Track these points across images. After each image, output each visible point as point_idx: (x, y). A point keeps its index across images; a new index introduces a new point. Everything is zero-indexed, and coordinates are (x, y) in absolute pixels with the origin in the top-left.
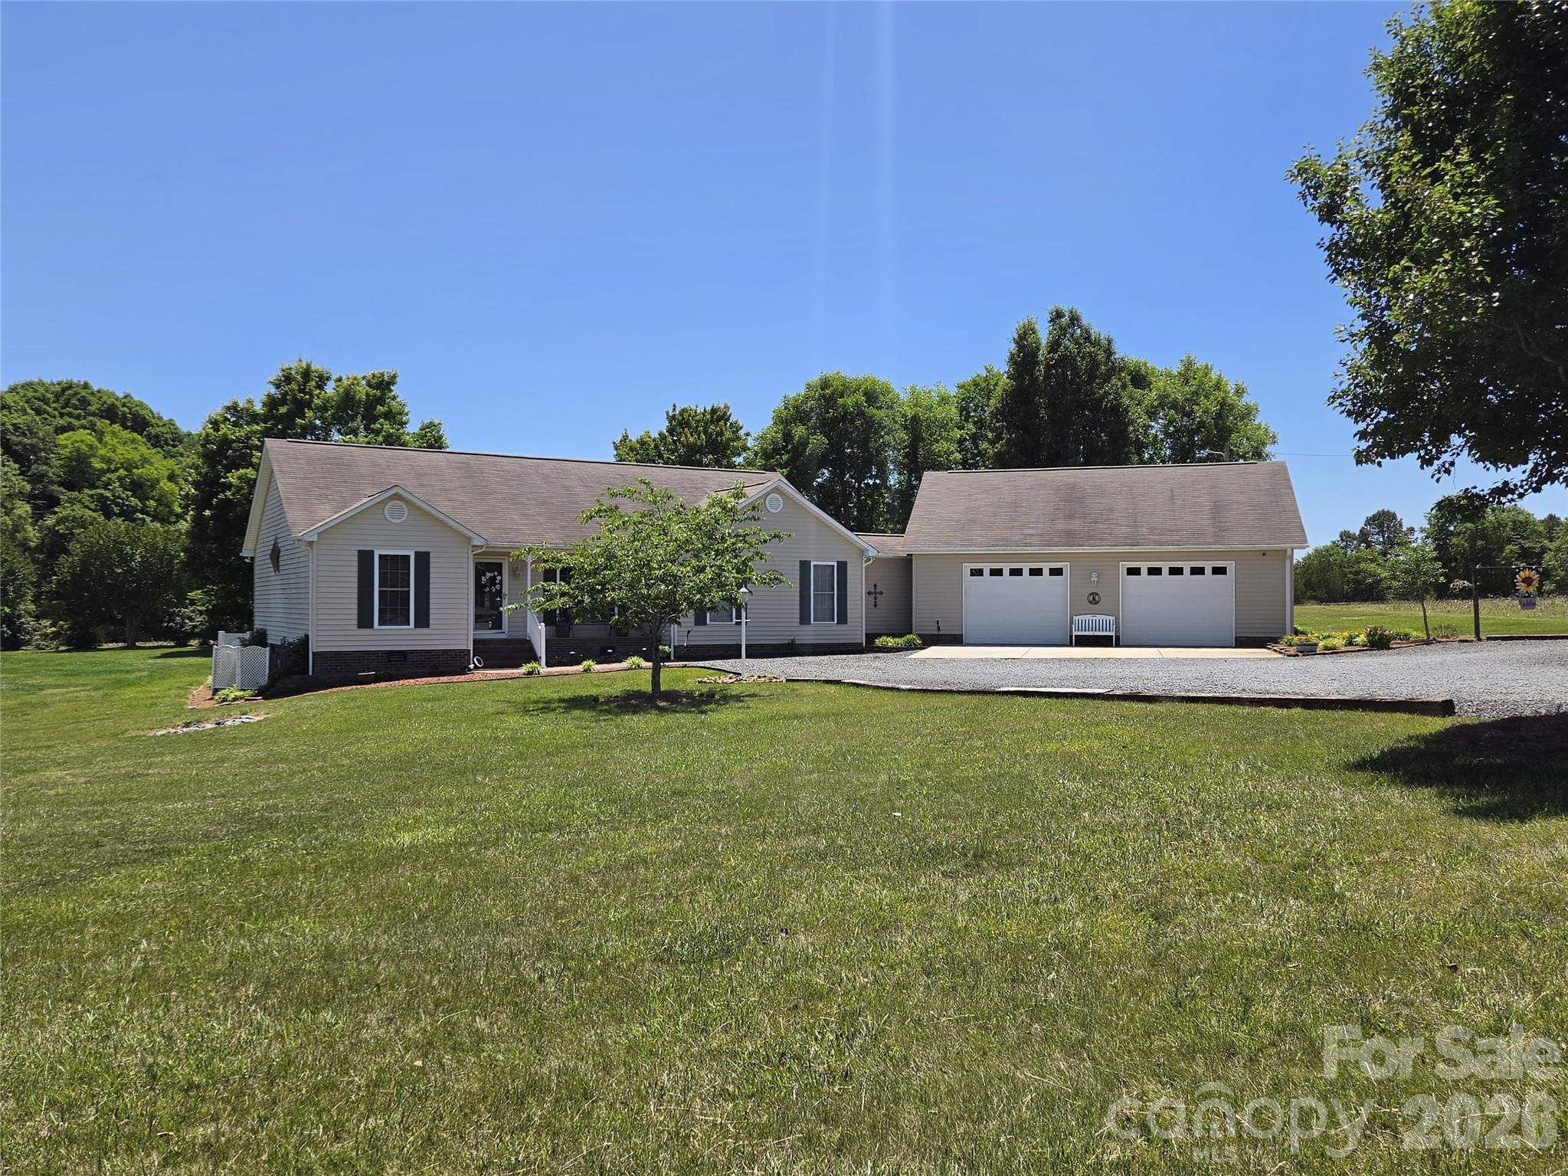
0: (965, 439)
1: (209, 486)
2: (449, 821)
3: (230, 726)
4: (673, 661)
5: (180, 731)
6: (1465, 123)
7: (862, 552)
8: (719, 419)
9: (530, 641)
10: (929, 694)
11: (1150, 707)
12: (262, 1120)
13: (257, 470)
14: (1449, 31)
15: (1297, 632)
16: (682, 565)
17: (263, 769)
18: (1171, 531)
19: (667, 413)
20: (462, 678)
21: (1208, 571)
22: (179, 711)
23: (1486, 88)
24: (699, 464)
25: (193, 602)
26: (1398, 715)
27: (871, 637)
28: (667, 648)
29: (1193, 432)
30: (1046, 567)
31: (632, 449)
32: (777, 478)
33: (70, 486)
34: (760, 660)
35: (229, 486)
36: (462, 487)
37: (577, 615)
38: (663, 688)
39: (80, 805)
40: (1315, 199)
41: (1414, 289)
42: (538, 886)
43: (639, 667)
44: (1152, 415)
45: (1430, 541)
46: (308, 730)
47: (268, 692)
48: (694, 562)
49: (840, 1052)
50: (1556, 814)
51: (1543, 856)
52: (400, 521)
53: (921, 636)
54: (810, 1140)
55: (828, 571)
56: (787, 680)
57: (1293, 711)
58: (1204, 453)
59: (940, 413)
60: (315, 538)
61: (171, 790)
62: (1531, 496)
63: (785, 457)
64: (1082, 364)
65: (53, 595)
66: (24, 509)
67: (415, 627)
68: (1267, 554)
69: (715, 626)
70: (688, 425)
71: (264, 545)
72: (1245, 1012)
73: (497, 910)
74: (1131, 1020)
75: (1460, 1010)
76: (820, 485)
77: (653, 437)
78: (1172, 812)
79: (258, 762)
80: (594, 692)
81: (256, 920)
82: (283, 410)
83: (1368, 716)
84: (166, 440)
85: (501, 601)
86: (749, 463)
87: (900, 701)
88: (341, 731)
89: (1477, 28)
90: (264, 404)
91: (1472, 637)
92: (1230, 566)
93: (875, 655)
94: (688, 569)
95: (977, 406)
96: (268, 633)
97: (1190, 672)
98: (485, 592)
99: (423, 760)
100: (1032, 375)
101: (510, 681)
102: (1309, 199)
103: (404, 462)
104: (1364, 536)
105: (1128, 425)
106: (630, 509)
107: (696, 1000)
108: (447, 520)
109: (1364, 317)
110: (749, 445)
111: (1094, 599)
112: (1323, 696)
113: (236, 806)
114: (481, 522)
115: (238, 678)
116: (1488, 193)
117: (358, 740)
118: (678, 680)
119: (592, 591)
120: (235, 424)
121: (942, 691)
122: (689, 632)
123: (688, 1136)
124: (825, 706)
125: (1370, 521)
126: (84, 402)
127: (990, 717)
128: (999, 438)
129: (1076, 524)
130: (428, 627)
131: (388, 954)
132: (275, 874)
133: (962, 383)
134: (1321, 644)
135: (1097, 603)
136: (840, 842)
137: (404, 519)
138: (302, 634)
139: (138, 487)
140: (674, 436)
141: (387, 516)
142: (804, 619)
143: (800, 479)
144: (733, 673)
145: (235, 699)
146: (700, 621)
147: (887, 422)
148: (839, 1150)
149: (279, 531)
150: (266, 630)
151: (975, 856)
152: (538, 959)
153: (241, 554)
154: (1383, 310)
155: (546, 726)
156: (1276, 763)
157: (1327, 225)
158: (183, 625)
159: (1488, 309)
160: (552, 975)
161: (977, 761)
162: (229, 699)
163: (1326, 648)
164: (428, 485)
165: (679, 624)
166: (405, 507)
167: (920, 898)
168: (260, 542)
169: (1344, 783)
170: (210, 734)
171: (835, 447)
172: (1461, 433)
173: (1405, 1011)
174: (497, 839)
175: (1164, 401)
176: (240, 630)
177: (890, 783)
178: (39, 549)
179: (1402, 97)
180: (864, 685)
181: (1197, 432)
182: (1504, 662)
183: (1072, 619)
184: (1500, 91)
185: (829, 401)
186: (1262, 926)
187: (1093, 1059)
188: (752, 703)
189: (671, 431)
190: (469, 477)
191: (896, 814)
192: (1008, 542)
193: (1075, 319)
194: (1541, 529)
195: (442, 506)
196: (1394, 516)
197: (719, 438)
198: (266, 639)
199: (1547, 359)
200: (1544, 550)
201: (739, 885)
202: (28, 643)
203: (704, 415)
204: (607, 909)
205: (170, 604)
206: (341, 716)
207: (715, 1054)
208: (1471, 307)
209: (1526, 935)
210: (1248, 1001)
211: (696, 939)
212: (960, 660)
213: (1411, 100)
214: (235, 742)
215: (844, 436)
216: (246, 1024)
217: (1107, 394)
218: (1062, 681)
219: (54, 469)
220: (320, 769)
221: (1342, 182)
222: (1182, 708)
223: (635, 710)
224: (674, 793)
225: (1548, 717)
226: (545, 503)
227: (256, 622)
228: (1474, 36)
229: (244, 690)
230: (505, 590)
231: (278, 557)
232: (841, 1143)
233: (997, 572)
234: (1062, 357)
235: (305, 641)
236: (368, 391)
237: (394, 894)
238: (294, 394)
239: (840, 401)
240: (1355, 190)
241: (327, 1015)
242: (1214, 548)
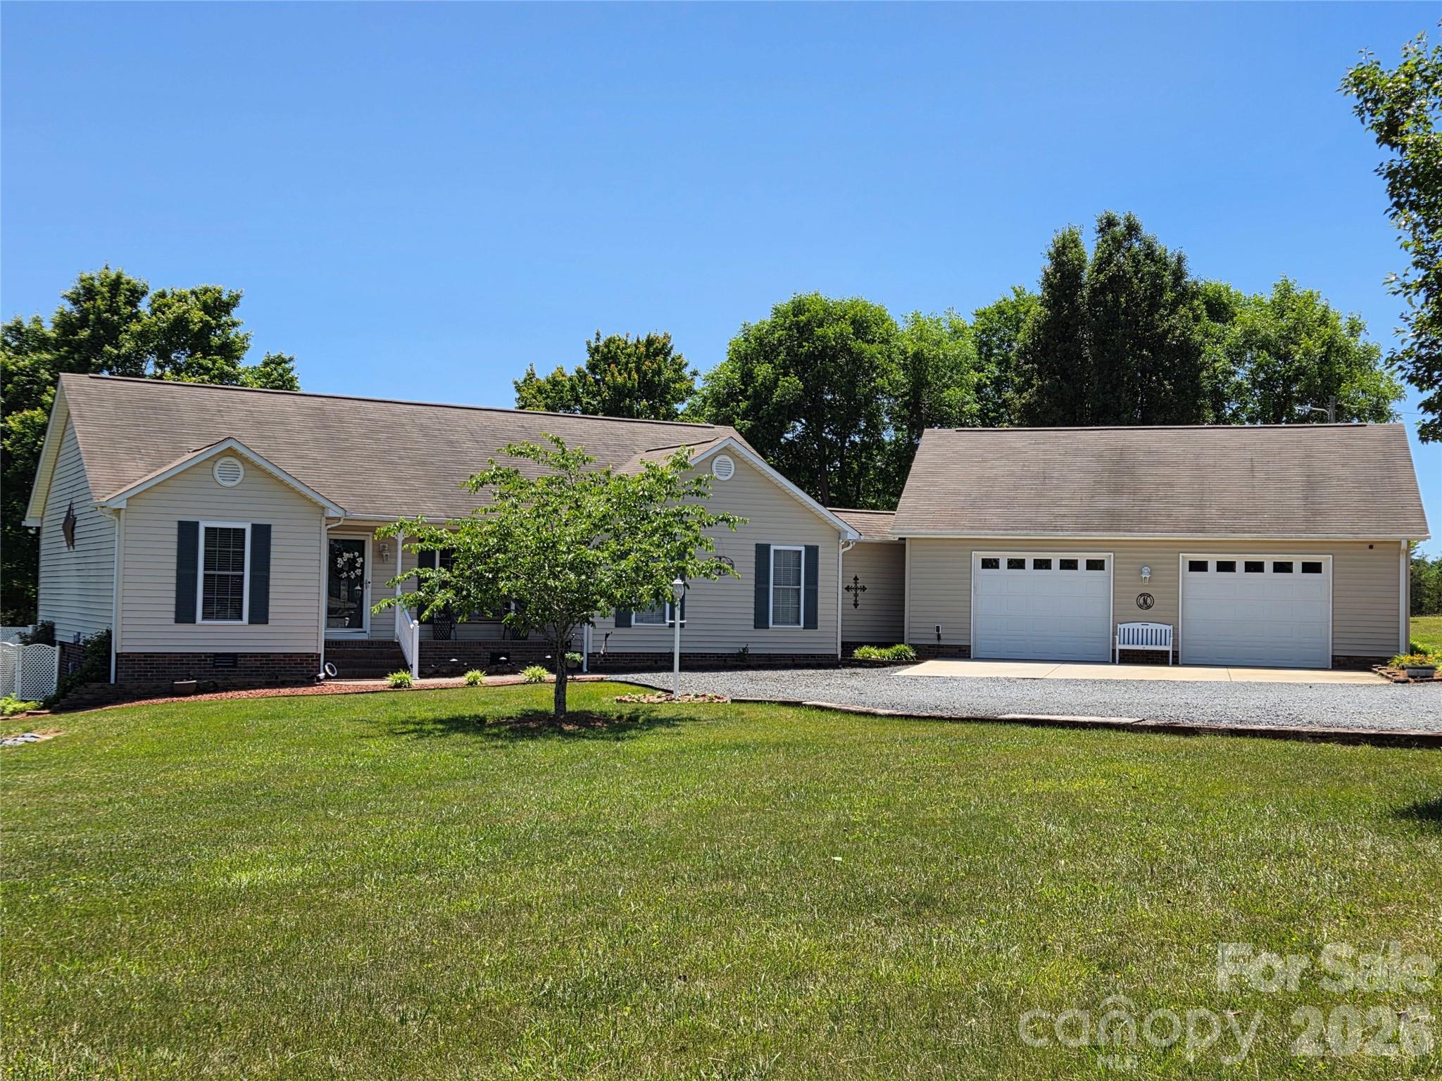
0: (985, 386)
2: (294, 861)
3: (11, 747)
4: (586, 673)
7: (839, 533)
8: (658, 352)
9: (398, 644)
10: (912, 722)
11: (1183, 740)
13: (48, 412)
15: (1415, 651)
16: (598, 548)
17: (59, 799)
18: (1248, 514)
19: (588, 343)
20: (310, 690)
21: (1297, 567)
24: (630, 414)
27: (848, 647)
28: (577, 656)
29: (1289, 381)
30: (1082, 559)
31: (540, 391)
32: (727, 435)
34: (699, 674)
36: (316, 440)
37: (461, 612)
38: (569, 708)
40: (1373, 114)
42: (402, 930)
43: (540, 680)
44: (1236, 356)
46: (111, 752)
47: (59, 703)
48: (613, 546)
52: (233, 484)
53: (914, 647)
55: (792, 559)
56: (733, 701)
57: (1359, 749)
58: (1302, 409)
59: (952, 349)
60: (123, 505)
63: (743, 405)
64: (1140, 288)
67: (251, 622)
68: (1375, 546)
69: (638, 628)
70: (615, 360)
71: (54, 512)
73: (355, 954)
76: (791, 443)
77: (569, 375)
79: (50, 790)
80: (481, 711)
81: (72, 960)
82: (85, 333)
85: (362, 591)
86: (696, 412)
87: (873, 728)
88: (155, 755)
90: (57, 326)
92: (1326, 561)
93: (853, 670)
94: (606, 554)
95: (1002, 340)
96: (56, 627)
97: (1254, 700)
98: (341, 578)
99: (259, 792)
100: (1072, 302)
101: (371, 696)
102: (1367, 114)
103: (240, 406)
105: (1201, 370)
106: (536, 473)
108: (295, 484)
110: (696, 388)
111: (1145, 601)
113: (30, 841)
114: (340, 487)
115: (18, 686)
117: (178, 766)
118: (591, 698)
119: (480, 581)
120: (19, 350)
121: (930, 718)
122: (607, 635)
124: (775, 734)
128: (1028, 385)
129: (1124, 502)
130: (267, 623)
131: (229, 995)
132: (89, 915)
133: (982, 309)
134: (1440, 667)
135: (1149, 607)
136: (763, 888)
137: (238, 481)
138: (103, 629)
140: (595, 373)
141: (217, 476)
142: (761, 621)
143: (762, 435)
144: (663, 690)
145: (14, 713)
146: (622, 621)
147: (880, 359)
149: (75, 494)
150: (54, 624)
151: (917, 903)
152: (400, 1003)
153: (24, 524)
155: (416, 753)
157: (1386, 147)
160: (415, 1018)
161: (949, 801)
162: (7, 712)
164: (270, 437)
165: (593, 624)
166: (240, 465)
167: (845, 946)
168: (48, 507)
169: (1380, 831)
171: (812, 391)
174: (354, 880)
175: (1251, 339)
176: (21, 623)
177: (837, 824)
180: (830, 709)
181: (1296, 379)
183: (1115, 627)
185: (804, 331)
188: (684, 729)
189: (593, 367)
190: (325, 427)
191: (836, 858)
192: (1034, 525)
193: (1132, 229)
195: (289, 466)
197: (656, 379)
198: (53, 635)
201: (636, 931)
203: (637, 348)
204: (482, 954)
206: (153, 736)
211: (581, 987)
212: (964, 679)
214: (20, 766)
215: (823, 376)
216: (73, 1059)
217: (1172, 328)
220: (130, 799)
221: (1405, 97)
222: (1223, 744)
223: (532, 735)
224: (572, 833)
226: (424, 463)
227: (40, 613)
229: (26, 701)
230: (368, 577)
231: (73, 529)
233: (1017, 564)
234: (1112, 279)
235: (106, 639)
236: (197, 315)
237: (231, 936)
238: (98, 313)
239: (819, 331)
240: (1420, 107)
241: (163, 1053)
242: (1305, 537)
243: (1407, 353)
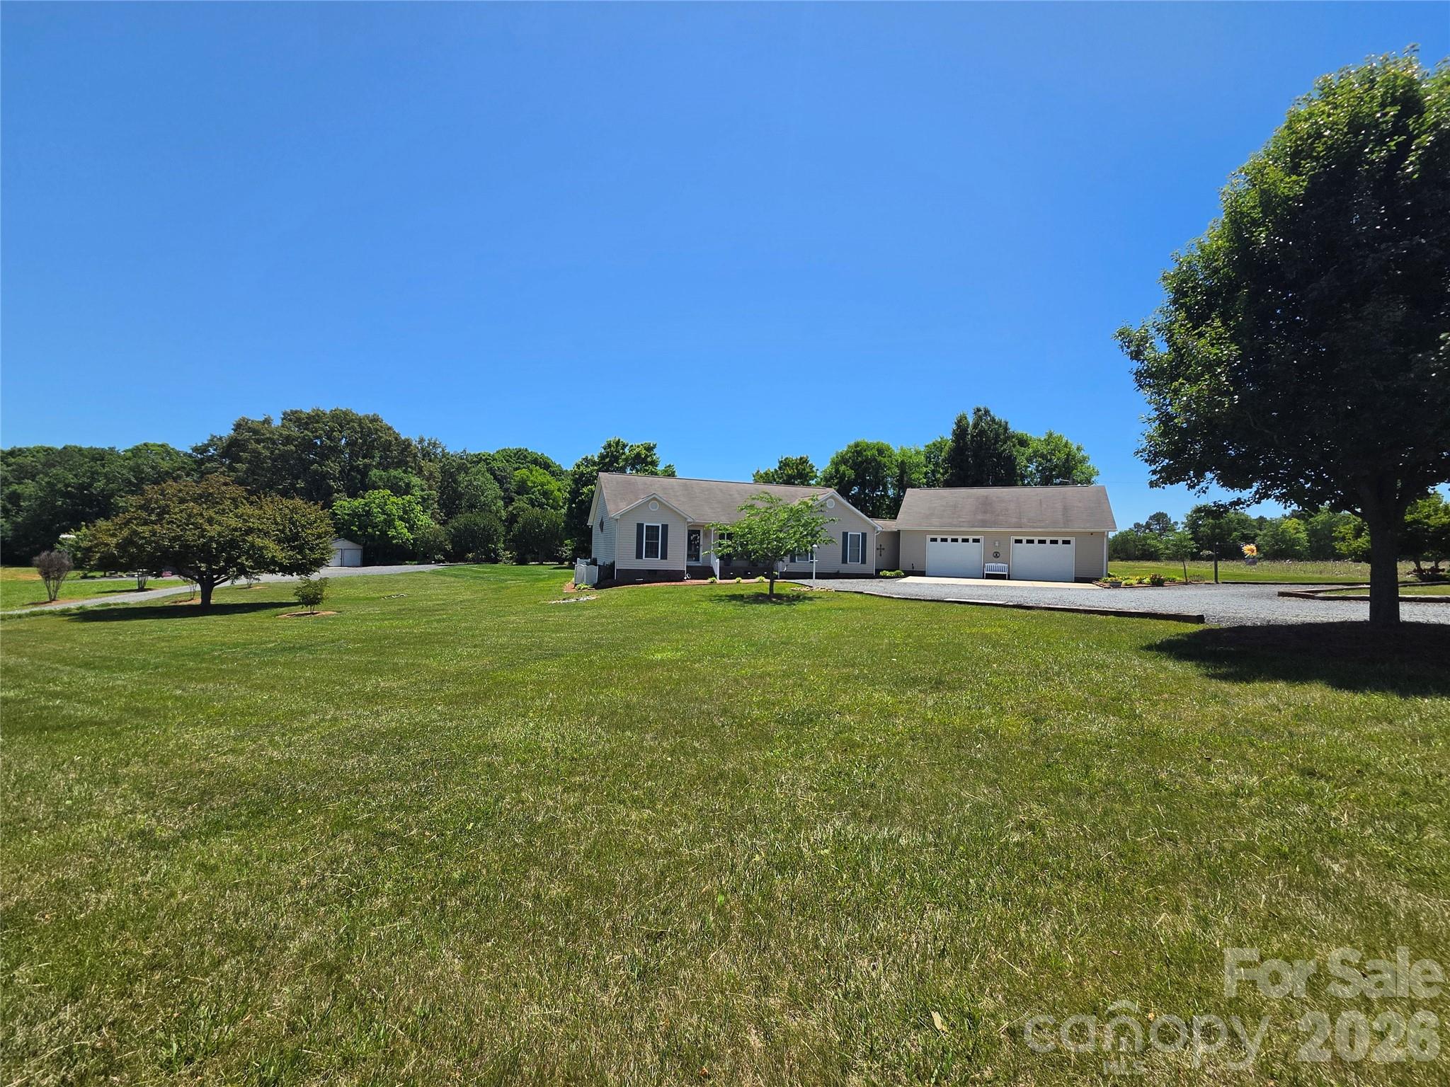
0: (929, 473)
1: (575, 493)
2: (677, 650)
3: (582, 601)
4: (780, 579)
5: (561, 602)
6: (1218, 306)
7: (875, 528)
8: (804, 462)
9: (712, 567)
11: (1028, 612)
12: (603, 777)
13: (595, 486)
14: (1209, 258)
15: (1110, 576)
17: (596, 621)
18: (1040, 521)
19: (778, 460)
20: (681, 583)
21: (1060, 542)
22: (561, 593)
23: (1232, 287)
24: (793, 484)
25: (566, 545)
26: (1170, 622)
27: (878, 571)
28: (777, 573)
29: (1052, 470)
30: (971, 538)
31: (761, 477)
32: (831, 491)
33: (518, 493)
34: (822, 580)
35: (583, 494)
36: (683, 494)
37: (734, 556)
38: (774, 592)
39: (523, 632)
40: (1128, 348)
41: (1186, 395)
42: (720, 683)
43: (763, 581)
44: (1029, 460)
45: (1187, 529)
46: (614, 604)
47: (598, 586)
49: (869, 774)
50: (1269, 680)
51: (1261, 702)
52: (655, 510)
53: (904, 571)
54: (855, 814)
55: (857, 537)
56: (835, 591)
58: (1058, 481)
59: (915, 460)
60: (619, 517)
61: (559, 628)
62: (1254, 506)
63: (836, 481)
64: (991, 435)
65: (511, 540)
66: (500, 503)
67: (661, 559)
68: (1094, 534)
69: (800, 562)
70: (788, 465)
71: (597, 520)
72: (1087, 772)
73: (701, 693)
74: (1023, 771)
75: (1213, 782)
76: (853, 495)
77: (771, 471)
78: (1043, 667)
79: (594, 618)
80: (742, 593)
81: (596, 688)
82: (607, 460)
83: (1153, 622)
84: (557, 474)
85: (699, 548)
86: (818, 484)
87: (893, 604)
88: (628, 606)
89: (1226, 255)
90: (599, 457)
91: (1213, 582)
92: (1073, 540)
93: (880, 580)
95: (935, 456)
97: (1050, 595)
98: (692, 544)
99: (664, 621)
100: (964, 440)
101: (703, 586)
102: (1125, 348)
103: (657, 483)
104: (1148, 526)
105: (1016, 466)
106: (761, 506)
107: (797, 742)
108: (676, 510)
109: (1156, 410)
110: (818, 475)
111: (996, 555)
112: (1126, 610)
113: (586, 636)
114: (691, 511)
115: (585, 580)
116: (1232, 343)
117: (636, 610)
118: (781, 589)
119: (742, 545)
120: (587, 466)
121: (916, 599)
122: (787, 566)
123: (795, 806)
124: (855, 605)
125: (1151, 518)
126: (525, 457)
127: (941, 614)
128: (946, 472)
129: (988, 517)
130: (666, 559)
131: (654, 708)
132: (604, 668)
133: (927, 444)
134: (1123, 582)
135: (998, 557)
136: (866, 672)
137: (657, 509)
138: (613, 561)
139: (546, 494)
140: (781, 470)
141: (650, 507)
142: (844, 561)
143: (844, 491)
144: (809, 586)
145: (584, 589)
146: (793, 560)
147: (888, 463)
148: (870, 821)
149: (603, 514)
150: (597, 559)
151: (936, 683)
152: (721, 717)
153: (587, 524)
154: (1167, 406)
155: (720, 608)
156: (1100, 644)
157: (1135, 361)
158: (562, 555)
159: (1231, 405)
160: (728, 725)
161: (935, 635)
162: (581, 588)
163: (1126, 584)
164: (667, 493)
165: (782, 561)
166: (658, 503)
167: (907, 702)
168: (595, 519)
169: (1140, 657)
170: (574, 604)
171: (860, 476)
172: (1211, 471)
173: (1180, 780)
174: (700, 659)
175: (1036, 454)
176: (585, 558)
177: (890, 644)
178: (506, 521)
179: (1180, 293)
180: (874, 595)
181: (1054, 469)
182: (1233, 595)
183: (984, 565)
184: (1239, 288)
185: (859, 453)
186: (1094, 728)
187: (1003, 789)
188: (818, 602)
189: (780, 468)
190: (686, 490)
191: (894, 660)
192: (952, 525)
193: (987, 412)
194: (1255, 524)
195: (674, 503)
196: (1166, 515)
197: (803, 472)
198: (596, 563)
199: (1267, 431)
200: (1256, 535)
201: (815, 689)
202: (501, 561)
203: (796, 461)
204: (752, 695)
205: (557, 546)
207: (807, 769)
208: (1221, 404)
209: (1252, 745)
210: (1088, 768)
211: (795, 714)
212: (925, 584)
213: (1185, 295)
214: (584, 608)
215: (866, 470)
216: (594, 734)
217: (1005, 450)
218: (979, 597)
219: (513, 487)
220: (620, 622)
221: (1144, 339)
222: (1046, 614)
223: (762, 602)
224: (782, 643)
225: (1261, 627)
226: (720, 502)
227: (592, 555)
228: (1224, 260)
229: (588, 585)
230: (701, 543)
231: (603, 526)
232: (871, 818)
233: (944, 540)
234: (980, 431)
235: (613, 565)
236: (644, 452)
237: (655, 681)
238: (612, 452)
239: (864, 453)
240: (1152, 343)
241: (628, 733)
242: (1063, 530)
243: (1144, 450)
